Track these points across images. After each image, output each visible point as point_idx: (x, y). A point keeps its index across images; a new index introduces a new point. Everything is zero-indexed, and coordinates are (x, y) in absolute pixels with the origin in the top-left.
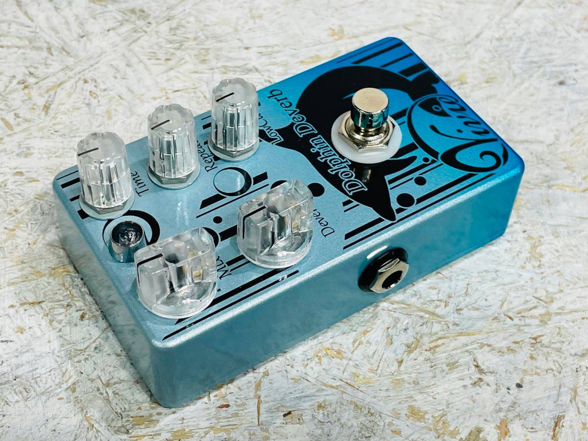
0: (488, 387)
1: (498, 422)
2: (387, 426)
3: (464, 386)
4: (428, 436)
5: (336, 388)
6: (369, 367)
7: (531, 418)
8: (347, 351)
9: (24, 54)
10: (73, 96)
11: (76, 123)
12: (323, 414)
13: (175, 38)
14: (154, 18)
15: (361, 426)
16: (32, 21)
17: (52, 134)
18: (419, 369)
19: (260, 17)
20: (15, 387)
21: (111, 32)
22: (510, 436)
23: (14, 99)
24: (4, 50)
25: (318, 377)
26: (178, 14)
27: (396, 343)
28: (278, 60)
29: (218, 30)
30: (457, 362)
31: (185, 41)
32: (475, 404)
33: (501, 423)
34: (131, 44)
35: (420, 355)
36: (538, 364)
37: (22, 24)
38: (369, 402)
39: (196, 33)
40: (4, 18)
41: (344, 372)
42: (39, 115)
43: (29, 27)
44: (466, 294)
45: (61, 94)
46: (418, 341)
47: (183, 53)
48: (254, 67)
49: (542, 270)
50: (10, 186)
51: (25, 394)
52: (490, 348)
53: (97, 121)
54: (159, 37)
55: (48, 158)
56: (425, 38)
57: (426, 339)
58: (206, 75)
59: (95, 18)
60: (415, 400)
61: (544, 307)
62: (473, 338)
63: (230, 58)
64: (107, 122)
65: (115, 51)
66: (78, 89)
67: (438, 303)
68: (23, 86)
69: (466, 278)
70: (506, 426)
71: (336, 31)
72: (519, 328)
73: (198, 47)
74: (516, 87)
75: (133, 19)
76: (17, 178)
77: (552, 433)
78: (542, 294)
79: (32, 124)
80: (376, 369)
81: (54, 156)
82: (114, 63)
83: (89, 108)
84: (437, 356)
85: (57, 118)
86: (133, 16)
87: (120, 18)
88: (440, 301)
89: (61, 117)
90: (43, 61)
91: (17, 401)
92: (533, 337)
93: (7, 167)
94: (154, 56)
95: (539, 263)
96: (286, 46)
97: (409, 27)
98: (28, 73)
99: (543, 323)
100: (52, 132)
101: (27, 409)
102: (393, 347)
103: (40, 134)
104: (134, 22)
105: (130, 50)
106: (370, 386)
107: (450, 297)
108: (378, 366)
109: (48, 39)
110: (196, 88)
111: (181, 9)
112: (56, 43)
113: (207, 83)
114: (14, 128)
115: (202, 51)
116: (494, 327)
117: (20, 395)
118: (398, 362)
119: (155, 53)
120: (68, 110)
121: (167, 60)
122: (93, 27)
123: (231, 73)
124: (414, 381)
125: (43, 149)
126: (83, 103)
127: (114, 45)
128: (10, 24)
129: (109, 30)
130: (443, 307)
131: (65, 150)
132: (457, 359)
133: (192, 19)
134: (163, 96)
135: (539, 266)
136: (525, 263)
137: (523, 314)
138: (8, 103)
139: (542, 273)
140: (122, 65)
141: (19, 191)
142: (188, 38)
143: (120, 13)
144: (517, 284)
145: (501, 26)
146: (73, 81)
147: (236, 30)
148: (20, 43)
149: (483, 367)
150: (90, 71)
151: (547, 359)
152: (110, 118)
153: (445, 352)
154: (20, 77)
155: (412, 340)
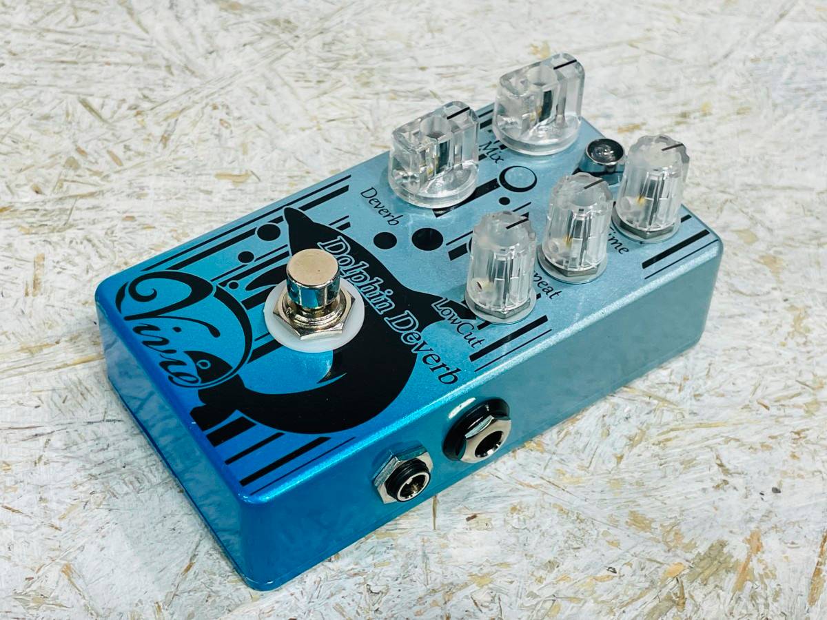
0: (735, 491)
1: (748, 535)
2: (601, 536)
3: (704, 490)
4: (655, 550)
5: (535, 487)
6: (579, 462)
7: (791, 531)
8: (549, 442)
9: (136, 72)
10: (199, 124)
11: (202, 158)
12: (519, 518)
13: (330, 55)
14: (304, 30)
15: (568, 534)
16: (147, 32)
17: (171, 170)
18: (645, 467)
19: (441, 30)
20: (124, 476)
21: (248, 47)
22: (763, 552)
23: (122, 128)
24: (112, 67)
25: (512, 473)
26: (334, 26)
27: (615, 435)
28: (463, 84)
29: (386, 47)
30: (695, 459)
31: (342, 59)
32: (718, 512)
33: (751, 536)
34: (273, 61)
35: (645, 451)
36: (801, 465)
37: (134, 37)
38: (579, 507)
39: (357, 50)
40: (112, 29)
41: (545, 468)
42: (156, 147)
43: (143, 40)
44: (708, 375)
45: (184, 122)
46: (643, 433)
47: (340, 74)
48: (431, 92)
49: (809, 349)
50: (118, 234)
51: (137, 485)
52: (738, 443)
53: (229, 156)
54: (309, 54)
55: (167, 200)
56: (657, 57)
57: (653, 431)
58: (369, 101)
59: (227, 30)
60: (639, 505)
61: (810, 394)
62: (715, 431)
63: (401, 81)
64: (241, 157)
65: (252, 70)
66: (205, 117)
67: (671, 387)
68: (134, 112)
69: (708, 356)
70: (758, 540)
71: (539, 49)
72: (777, 420)
73: (360, 66)
74: (776, 120)
75: (276, 32)
76: (127, 223)
77: (819, 550)
78: (807, 378)
79: (146, 158)
80: (587, 465)
81: (174, 197)
82: (250, 85)
83: (220, 141)
84: (668, 451)
85: (178, 151)
86: (276, 27)
87: (259, 30)
88: (673, 384)
89: (184, 150)
90: (161, 82)
91: (127, 494)
92: (796, 431)
93: (114, 210)
94: (301, 77)
95: (804, 339)
96: (472, 67)
97: (635, 44)
98: (142, 97)
99: (809, 413)
100: (172, 168)
101: (140, 503)
102: (611, 439)
103: (157, 171)
104: (276, 36)
105: (272, 70)
106: (579, 487)
107: (686, 379)
108: (591, 462)
109: (167, 55)
110: (356, 117)
111: (338, 20)
112: (177, 59)
113: (370, 110)
114: (124, 162)
115: (365, 72)
116: (743, 417)
117: (131, 486)
118: (617, 457)
119: (303, 74)
120: (193, 142)
121: (319, 82)
122: (225, 40)
123: (402, 99)
124: (637, 482)
125: (160, 189)
126: (212, 134)
127: (252, 63)
128: (118, 36)
129: (245, 45)
130: (677, 391)
131: (189, 191)
132: (694, 456)
133: (351, 32)
134: (314, 126)
135: (805, 344)
136: (786, 339)
137: (783, 403)
138: (117, 133)
139: (808, 352)
140: (262, 88)
141: (129, 240)
142: (346, 56)
143: (261, 25)
144: (776, 365)
145: (758, 44)
146: (198, 107)
147: (409, 46)
148: (132, 60)
149: (728, 466)
150: (220, 95)
151: (813, 458)
152: (245, 153)
153: (679, 447)
154: (131, 101)
155: (635, 431)
